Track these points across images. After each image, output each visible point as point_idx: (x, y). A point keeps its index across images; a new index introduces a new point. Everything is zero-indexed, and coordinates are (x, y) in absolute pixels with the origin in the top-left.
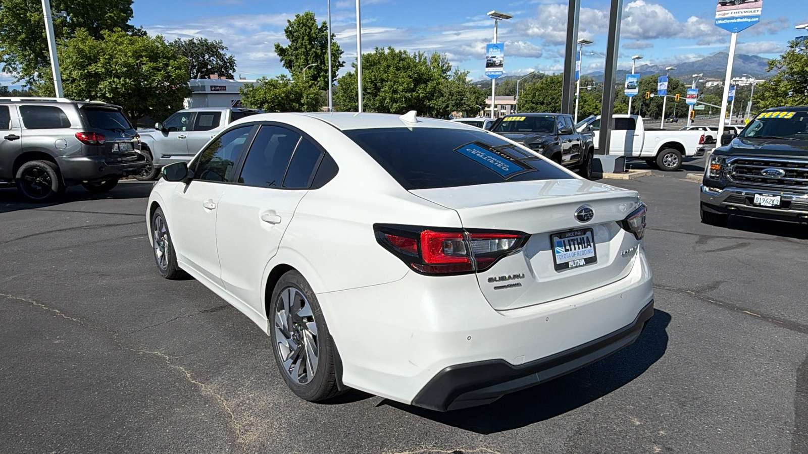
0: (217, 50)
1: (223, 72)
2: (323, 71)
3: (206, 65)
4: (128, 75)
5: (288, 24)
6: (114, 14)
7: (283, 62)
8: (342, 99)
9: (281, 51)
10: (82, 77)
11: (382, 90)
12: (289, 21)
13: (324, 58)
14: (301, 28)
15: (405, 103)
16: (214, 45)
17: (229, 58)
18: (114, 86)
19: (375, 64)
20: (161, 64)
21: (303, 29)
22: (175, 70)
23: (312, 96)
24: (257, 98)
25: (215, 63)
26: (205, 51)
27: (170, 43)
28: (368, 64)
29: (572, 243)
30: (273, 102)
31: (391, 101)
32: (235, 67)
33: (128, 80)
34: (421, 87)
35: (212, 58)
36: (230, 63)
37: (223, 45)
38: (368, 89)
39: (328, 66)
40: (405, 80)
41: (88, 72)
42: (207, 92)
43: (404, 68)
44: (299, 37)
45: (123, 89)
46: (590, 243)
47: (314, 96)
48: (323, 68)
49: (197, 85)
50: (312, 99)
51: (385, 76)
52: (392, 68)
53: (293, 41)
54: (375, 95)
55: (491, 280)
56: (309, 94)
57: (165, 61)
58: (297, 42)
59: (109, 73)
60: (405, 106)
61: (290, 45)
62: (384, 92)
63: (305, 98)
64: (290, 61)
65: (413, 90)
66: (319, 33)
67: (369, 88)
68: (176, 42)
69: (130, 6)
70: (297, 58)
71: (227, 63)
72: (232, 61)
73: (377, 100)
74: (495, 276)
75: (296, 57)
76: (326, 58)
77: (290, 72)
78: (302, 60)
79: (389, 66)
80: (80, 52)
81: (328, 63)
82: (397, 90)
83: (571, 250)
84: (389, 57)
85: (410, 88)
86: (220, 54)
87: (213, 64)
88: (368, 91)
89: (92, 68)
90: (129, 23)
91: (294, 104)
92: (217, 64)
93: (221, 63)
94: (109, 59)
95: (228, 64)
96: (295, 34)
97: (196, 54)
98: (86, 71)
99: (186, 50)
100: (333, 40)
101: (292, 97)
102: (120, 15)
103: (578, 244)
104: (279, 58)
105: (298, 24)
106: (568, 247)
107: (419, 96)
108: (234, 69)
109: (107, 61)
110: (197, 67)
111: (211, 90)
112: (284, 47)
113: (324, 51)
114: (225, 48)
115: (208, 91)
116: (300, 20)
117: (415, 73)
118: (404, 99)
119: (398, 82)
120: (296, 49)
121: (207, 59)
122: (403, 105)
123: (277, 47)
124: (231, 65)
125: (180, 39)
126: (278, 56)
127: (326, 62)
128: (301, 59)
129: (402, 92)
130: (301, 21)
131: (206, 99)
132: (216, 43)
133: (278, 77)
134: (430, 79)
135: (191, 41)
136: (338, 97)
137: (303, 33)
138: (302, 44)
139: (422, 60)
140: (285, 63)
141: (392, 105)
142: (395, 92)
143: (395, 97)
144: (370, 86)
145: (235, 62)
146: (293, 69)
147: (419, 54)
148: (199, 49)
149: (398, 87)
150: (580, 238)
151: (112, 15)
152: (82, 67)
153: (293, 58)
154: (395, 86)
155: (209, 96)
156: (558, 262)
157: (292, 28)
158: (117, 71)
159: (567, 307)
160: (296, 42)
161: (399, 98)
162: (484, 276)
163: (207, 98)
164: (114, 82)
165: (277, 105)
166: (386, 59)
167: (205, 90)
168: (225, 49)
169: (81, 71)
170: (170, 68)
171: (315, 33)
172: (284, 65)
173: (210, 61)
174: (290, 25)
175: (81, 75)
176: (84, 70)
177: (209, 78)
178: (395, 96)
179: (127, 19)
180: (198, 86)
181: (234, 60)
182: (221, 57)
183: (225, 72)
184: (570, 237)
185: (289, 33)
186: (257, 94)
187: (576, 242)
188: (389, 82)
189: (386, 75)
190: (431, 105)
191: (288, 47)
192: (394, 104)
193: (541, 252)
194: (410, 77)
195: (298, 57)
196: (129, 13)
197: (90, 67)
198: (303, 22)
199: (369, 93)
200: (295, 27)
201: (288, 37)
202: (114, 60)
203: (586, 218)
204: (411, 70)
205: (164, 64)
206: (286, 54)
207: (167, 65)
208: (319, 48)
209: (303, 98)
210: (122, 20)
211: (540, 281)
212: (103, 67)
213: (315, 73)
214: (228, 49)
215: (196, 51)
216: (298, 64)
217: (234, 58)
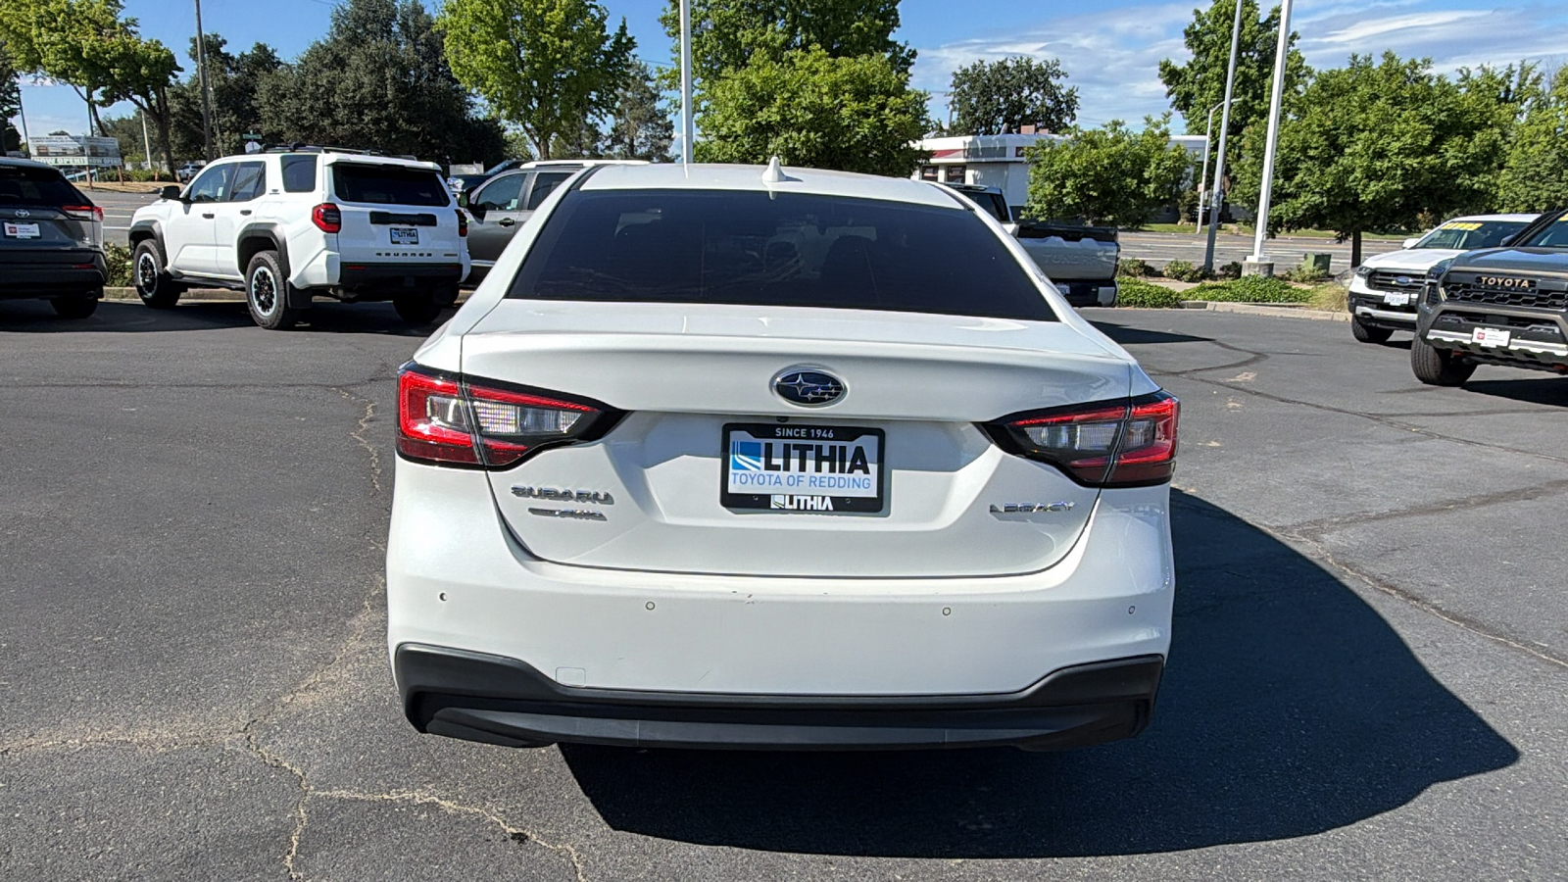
0: (1046, 80)
1: (1053, 120)
2: (1256, 113)
3: (1022, 106)
4: (812, 126)
5: (1193, 19)
6: (865, 24)
7: (1173, 97)
8: (1250, 170)
9: (1172, 76)
10: (749, 131)
11: (1347, 151)
12: (1197, 12)
13: (1262, 87)
14: (1221, 25)
15: (1404, 180)
16: (1042, 69)
17: (1067, 93)
18: (791, 145)
19: (1342, 92)
20: (873, 105)
21: (1225, 25)
22: (895, 115)
23: (1168, 163)
24: (1054, 168)
25: (1038, 103)
26: (1024, 82)
27: (964, 71)
28: (1324, 94)
29: (795, 453)
30: (1085, 175)
31: (1367, 177)
32: (1075, 111)
33: (812, 135)
34: (1454, 144)
35: (1034, 95)
36: (1067, 102)
37: (1059, 68)
38: (1311, 148)
39: (1269, 103)
40: (1410, 127)
41: (757, 123)
42: (1007, 159)
43: (1414, 99)
44: (1214, 43)
45: (804, 151)
46: (864, 462)
47: (1174, 162)
48: (1256, 107)
49: (992, 146)
50: (1169, 170)
51: (1358, 119)
52: (1383, 100)
53: (1199, 54)
54: (1327, 162)
55: (517, 491)
56: (1162, 160)
57: (881, 98)
58: (1208, 55)
59: (785, 123)
60: (1401, 187)
61: (1191, 61)
62: (1350, 154)
63: (1152, 168)
64: (1188, 96)
65: (1431, 150)
66: (1260, 32)
67: (1313, 145)
68: (974, 67)
69: (897, 7)
70: (1202, 89)
71: (1062, 102)
72: (1072, 100)
73: (1330, 174)
74: (531, 485)
75: (1201, 86)
76: (1267, 85)
77: (1184, 118)
78: (1212, 92)
79: (1375, 97)
80: (749, 87)
81: (1270, 96)
82: (1383, 150)
83: (787, 468)
84: (1380, 76)
85: (1421, 146)
86: (1052, 86)
87: (1035, 105)
88: (1311, 153)
89: (762, 116)
90: (891, 37)
91: (1129, 180)
92: (1042, 105)
93: (1049, 103)
94: (789, 99)
95: (1064, 105)
96: (1206, 39)
97: (1006, 87)
98: (754, 121)
99: (989, 80)
100: (1293, 45)
101: (1127, 165)
102: (874, 24)
103: (819, 459)
104: (1165, 89)
105: (1216, 17)
106: (777, 461)
107: (1444, 164)
108: (1074, 115)
109: (785, 102)
110: (1005, 113)
111: (1017, 156)
112: (1179, 67)
113: (1266, 70)
114: (1063, 74)
115: (1010, 156)
116: (1221, 7)
117: (1443, 111)
118: (1399, 172)
119: (1391, 132)
120: (1204, 69)
121: (1027, 97)
122: (1395, 186)
123: (1165, 66)
124: (1069, 107)
125: (982, 62)
126: (1165, 86)
127: (1266, 94)
128: (1210, 90)
129: (1398, 154)
130: (1224, 10)
131: (1006, 173)
132: (1048, 66)
133: (1105, 126)
134: (1486, 123)
135: (1002, 63)
136: (1242, 167)
137: (1223, 34)
138: (1217, 57)
139: (1528, 83)
140: (1178, 99)
141: (1366, 186)
142: (1381, 155)
143: (1378, 168)
144: (1317, 142)
145: (1078, 100)
146: (1190, 111)
147: (1523, 68)
148: (1014, 78)
149: (1389, 143)
150: (831, 447)
151: (861, 24)
152: (750, 113)
153: (1196, 88)
154: (1381, 142)
155: (1011, 166)
156: (732, 489)
157: (1202, 25)
158: (797, 119)
159: (725, 593)
160: (1205, 53)
161: (1388, 168)
162: (504, 479)
163: (1007, 169)
164: (791, 137)
165: (1093, 181)
166: (1371, 81)
167: (1005, 156)
168: (1062, 77)
169: (747, 121)
170: (887, 111)
171: (1250, 32)
172: (1174, 103)
173: (1031, 100)
174: (1199, 20)
175: (747, 128)
176: (751, 120)
177: (1019, 132)
178: (1378, 164)
179: (886, 30)
180: (995, 148)
181: (1076, 97)
182: (1051, 92)
183: (1056, 120)
184: (794, 437)
185: (1193, 37)
186: (1057, 159)
187: (811, 454)
188: (1367, 133)
189: (1363, 116)
190: (1476, 186)
191: (1187, 67)
192: (1372, 183)
193: (685, 456)
194: (1427, 119)
195: (1204, 86)
196: (891, 19)
197: (760, 114)
198: (1226, 13)
199: (1311, 158)
200: (1209, 23)
201: (1190, 45)
202: (797, 100)
203: (810, 395)
204: (1433, 104)
205: (878, 104)
206: (1181, 80)
207: (882, 107)
208: (1254, 65)
209: (1149, 167)
210: (877, 32)
211: (668, 520)
212: (778, 113)
213: (1238, 118)
214: (1067, 77)
215: (1008, 82)
216: (1203, 100)
217: (1076, 94)
